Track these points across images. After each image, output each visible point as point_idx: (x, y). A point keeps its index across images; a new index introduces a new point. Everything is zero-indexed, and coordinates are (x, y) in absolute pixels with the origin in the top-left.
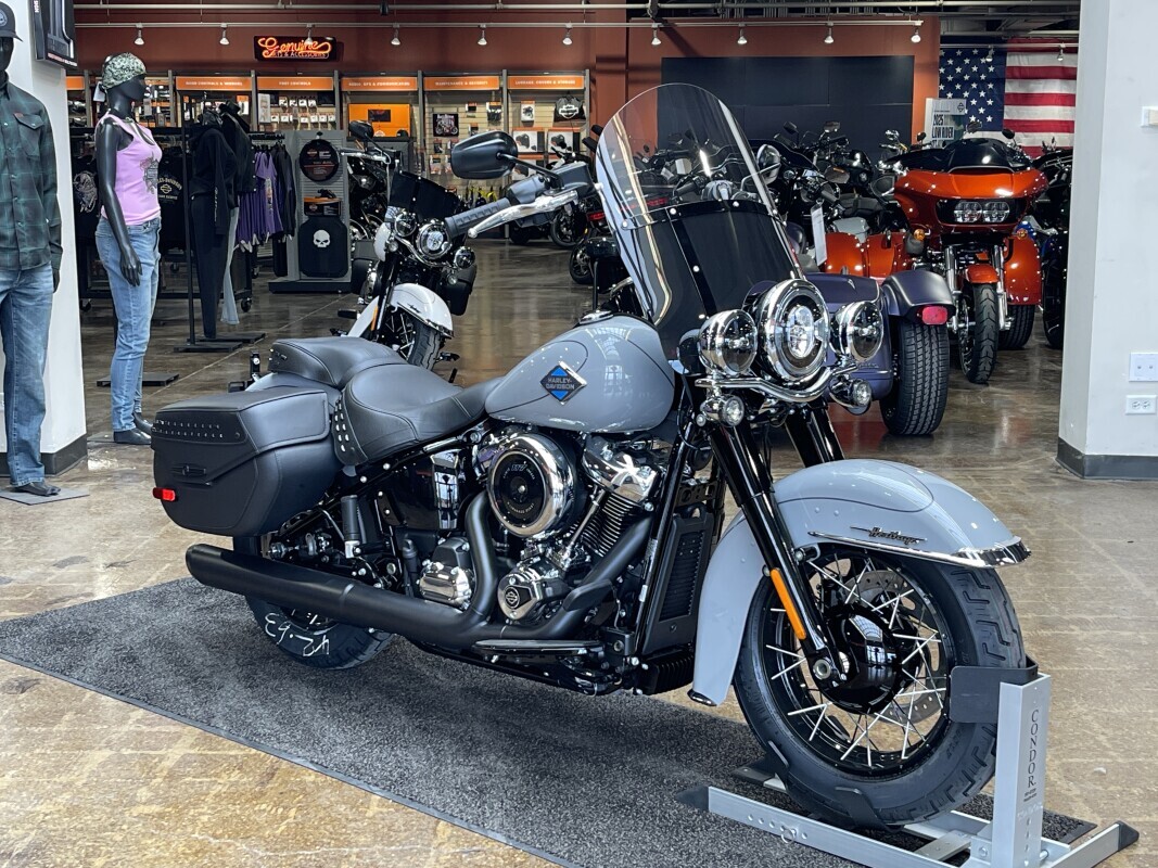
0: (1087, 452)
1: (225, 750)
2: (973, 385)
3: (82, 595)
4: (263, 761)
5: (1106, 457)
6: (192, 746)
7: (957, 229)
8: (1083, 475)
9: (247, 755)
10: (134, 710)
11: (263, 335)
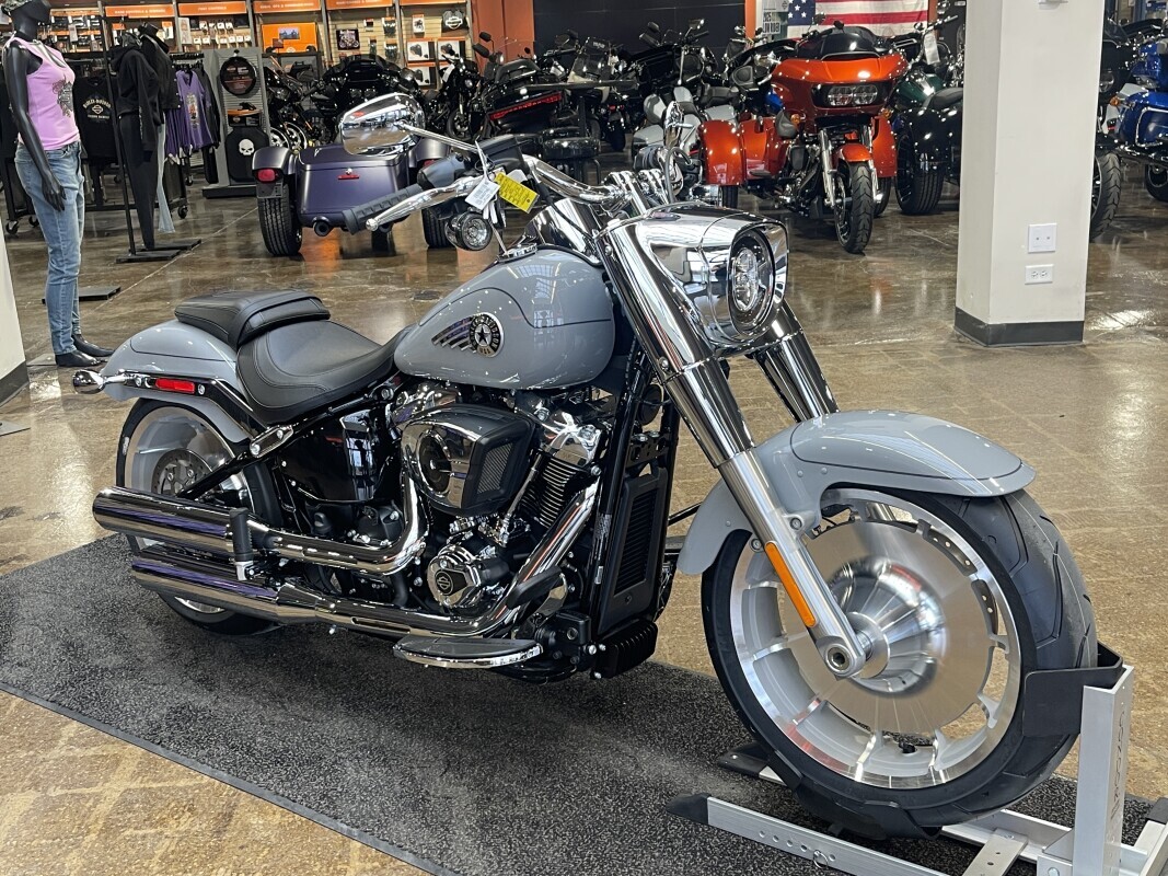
0: (992, 321)
1: (171, 778)
2: (854, 256)
3: (15, 558)
4: (218, 795)
5: (1008, 325)
6: (133, 777)
7: (829, 112)
8: (987, 343)
9: (200, 787)
10: (66, 723)
11: (199, 242)
